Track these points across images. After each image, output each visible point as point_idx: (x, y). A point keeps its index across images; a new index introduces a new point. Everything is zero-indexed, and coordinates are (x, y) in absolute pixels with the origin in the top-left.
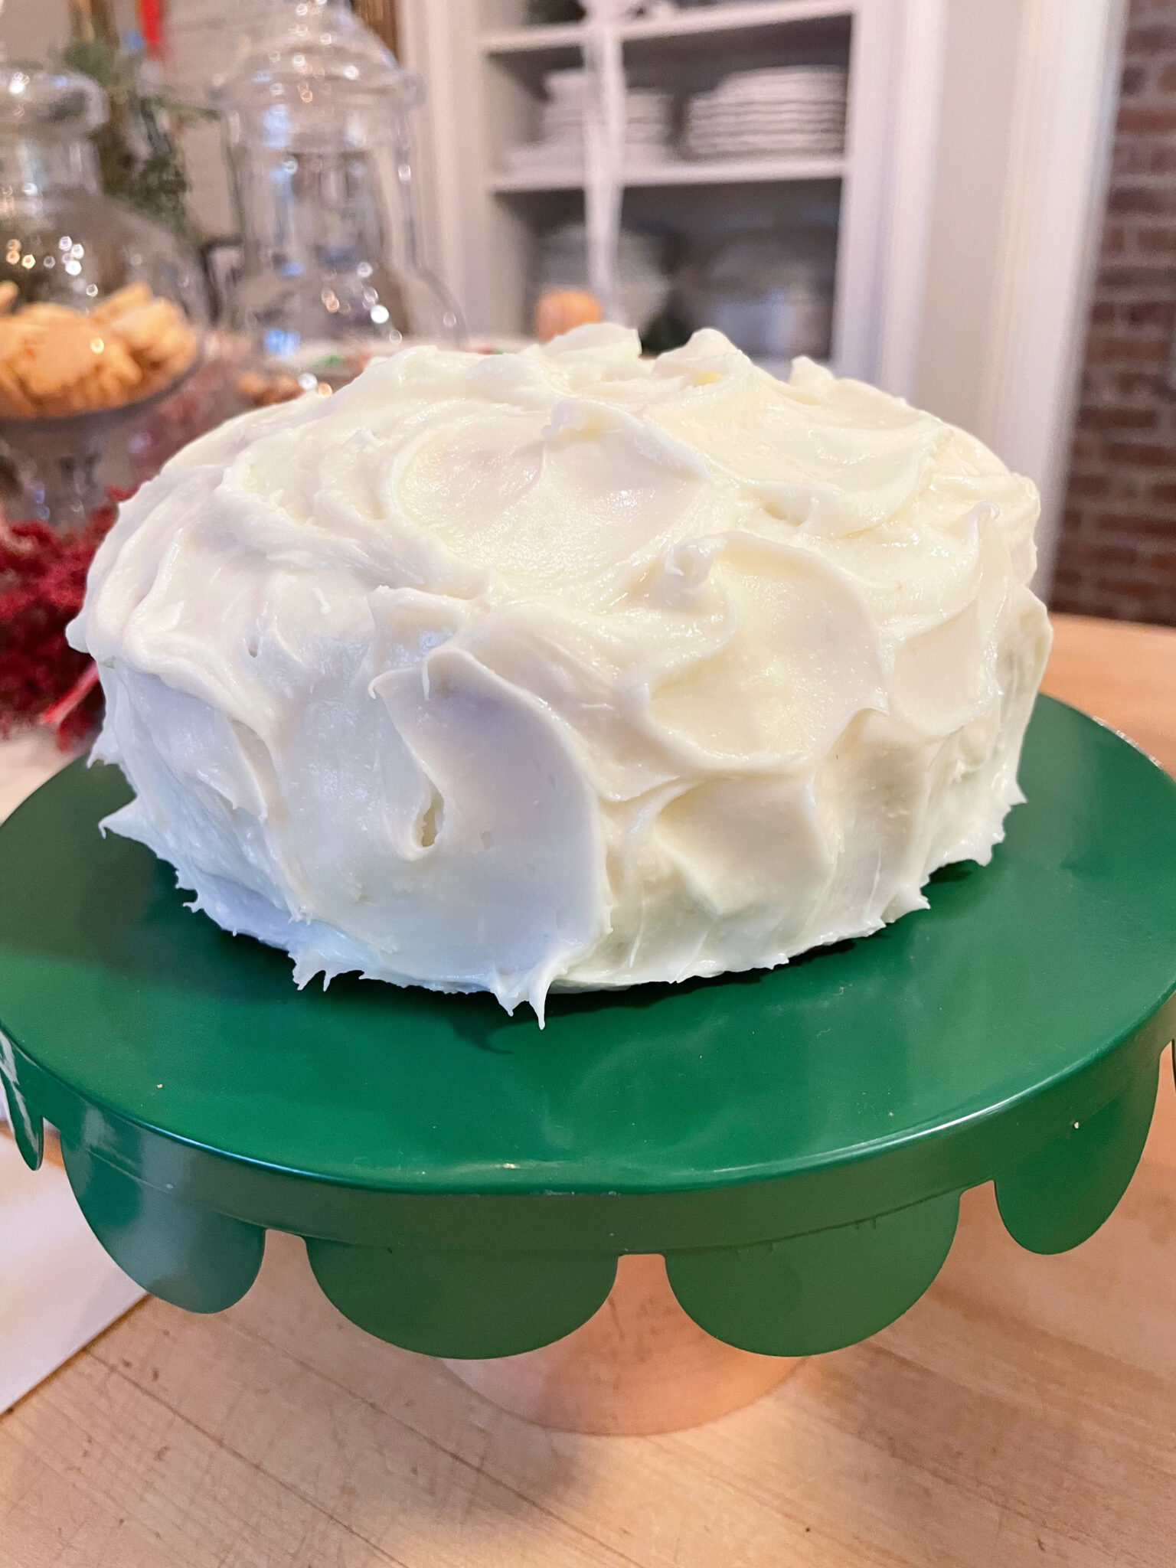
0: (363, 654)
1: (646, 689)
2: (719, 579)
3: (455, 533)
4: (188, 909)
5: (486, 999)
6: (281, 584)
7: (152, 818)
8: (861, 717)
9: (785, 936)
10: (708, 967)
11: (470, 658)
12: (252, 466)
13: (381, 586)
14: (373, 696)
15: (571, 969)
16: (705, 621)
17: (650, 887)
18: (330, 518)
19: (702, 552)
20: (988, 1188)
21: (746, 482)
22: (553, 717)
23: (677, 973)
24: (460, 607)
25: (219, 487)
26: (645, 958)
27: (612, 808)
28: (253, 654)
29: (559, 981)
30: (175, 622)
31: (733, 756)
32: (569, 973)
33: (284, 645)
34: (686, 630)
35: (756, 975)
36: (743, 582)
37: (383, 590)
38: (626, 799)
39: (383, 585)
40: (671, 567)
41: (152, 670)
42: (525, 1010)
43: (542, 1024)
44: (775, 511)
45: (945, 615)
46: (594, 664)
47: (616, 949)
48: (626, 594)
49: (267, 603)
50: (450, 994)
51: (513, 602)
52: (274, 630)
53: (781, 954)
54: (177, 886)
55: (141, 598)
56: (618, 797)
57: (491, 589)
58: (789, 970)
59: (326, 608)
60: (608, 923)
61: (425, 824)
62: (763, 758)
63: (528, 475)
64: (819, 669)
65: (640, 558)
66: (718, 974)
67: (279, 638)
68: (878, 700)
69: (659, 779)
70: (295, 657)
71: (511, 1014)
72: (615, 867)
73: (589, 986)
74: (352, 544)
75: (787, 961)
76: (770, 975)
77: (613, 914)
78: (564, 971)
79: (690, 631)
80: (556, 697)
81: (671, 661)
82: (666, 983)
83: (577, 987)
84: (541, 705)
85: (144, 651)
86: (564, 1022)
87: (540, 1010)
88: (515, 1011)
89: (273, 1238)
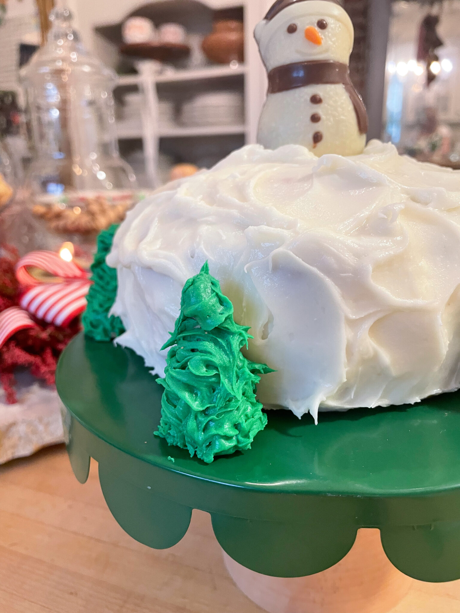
0: (242, 255)
1: (370, 268)
2: (400, 222)
4: (150, 374)
6: (204, 229)
9: (419, 389)
10: (384, 403)
11: (291, 253)
13: (250, 226)
14: (246, 272)
15: (327, 399)
16: (394, 239)
17: (364, 361)
18: (224, 205)
19: (395, 208)
21: (403, 187)
22: (327, 279)
23: (372, 405)
24: (286, 233)
26: (358, 395)
27: (351, 322)
28: (192, 257)
29: (323, 404)
30: (158, 247)
31: (406, 300)
33: (206, 253)
34: (387, 243)
35: (405, 407)
36: (409, 225)
38: (357, 319)
39: (251, 226)
40: (381, 214)
42: (308, 416)
43: (316, 423)
44: (414, 199)
46: (347, 255)
47: (346, 390)
48: (358, 228)
49: (199, 236)
52: (202, 246)
53: (417, 398)
54: (145, 365)
55: (142, 240)
56: (354, 318)
57: (299, 226)
58: (421, 405)
59: (224, 238)
60: (345, 376)
61: (264, 329)
62: (420, 302)
63: (308, 186)
64: (441, 264)
66: (388, 406)
67: (204, 249)
69: (372, 310)
70: (211, 258)
71: (300, 418)
72: (349, 350)
74: (235, 212)
75: (420, 401)
76: (412, 408)
77: (347, 373)
78: (324, 400)
80: (328, 271)
81: (382, 255)
82: (367, 408)
83: (330, 408)
85: (147, 257)
87: (315, 416)
88: (301, 417)
89: (195, 512)
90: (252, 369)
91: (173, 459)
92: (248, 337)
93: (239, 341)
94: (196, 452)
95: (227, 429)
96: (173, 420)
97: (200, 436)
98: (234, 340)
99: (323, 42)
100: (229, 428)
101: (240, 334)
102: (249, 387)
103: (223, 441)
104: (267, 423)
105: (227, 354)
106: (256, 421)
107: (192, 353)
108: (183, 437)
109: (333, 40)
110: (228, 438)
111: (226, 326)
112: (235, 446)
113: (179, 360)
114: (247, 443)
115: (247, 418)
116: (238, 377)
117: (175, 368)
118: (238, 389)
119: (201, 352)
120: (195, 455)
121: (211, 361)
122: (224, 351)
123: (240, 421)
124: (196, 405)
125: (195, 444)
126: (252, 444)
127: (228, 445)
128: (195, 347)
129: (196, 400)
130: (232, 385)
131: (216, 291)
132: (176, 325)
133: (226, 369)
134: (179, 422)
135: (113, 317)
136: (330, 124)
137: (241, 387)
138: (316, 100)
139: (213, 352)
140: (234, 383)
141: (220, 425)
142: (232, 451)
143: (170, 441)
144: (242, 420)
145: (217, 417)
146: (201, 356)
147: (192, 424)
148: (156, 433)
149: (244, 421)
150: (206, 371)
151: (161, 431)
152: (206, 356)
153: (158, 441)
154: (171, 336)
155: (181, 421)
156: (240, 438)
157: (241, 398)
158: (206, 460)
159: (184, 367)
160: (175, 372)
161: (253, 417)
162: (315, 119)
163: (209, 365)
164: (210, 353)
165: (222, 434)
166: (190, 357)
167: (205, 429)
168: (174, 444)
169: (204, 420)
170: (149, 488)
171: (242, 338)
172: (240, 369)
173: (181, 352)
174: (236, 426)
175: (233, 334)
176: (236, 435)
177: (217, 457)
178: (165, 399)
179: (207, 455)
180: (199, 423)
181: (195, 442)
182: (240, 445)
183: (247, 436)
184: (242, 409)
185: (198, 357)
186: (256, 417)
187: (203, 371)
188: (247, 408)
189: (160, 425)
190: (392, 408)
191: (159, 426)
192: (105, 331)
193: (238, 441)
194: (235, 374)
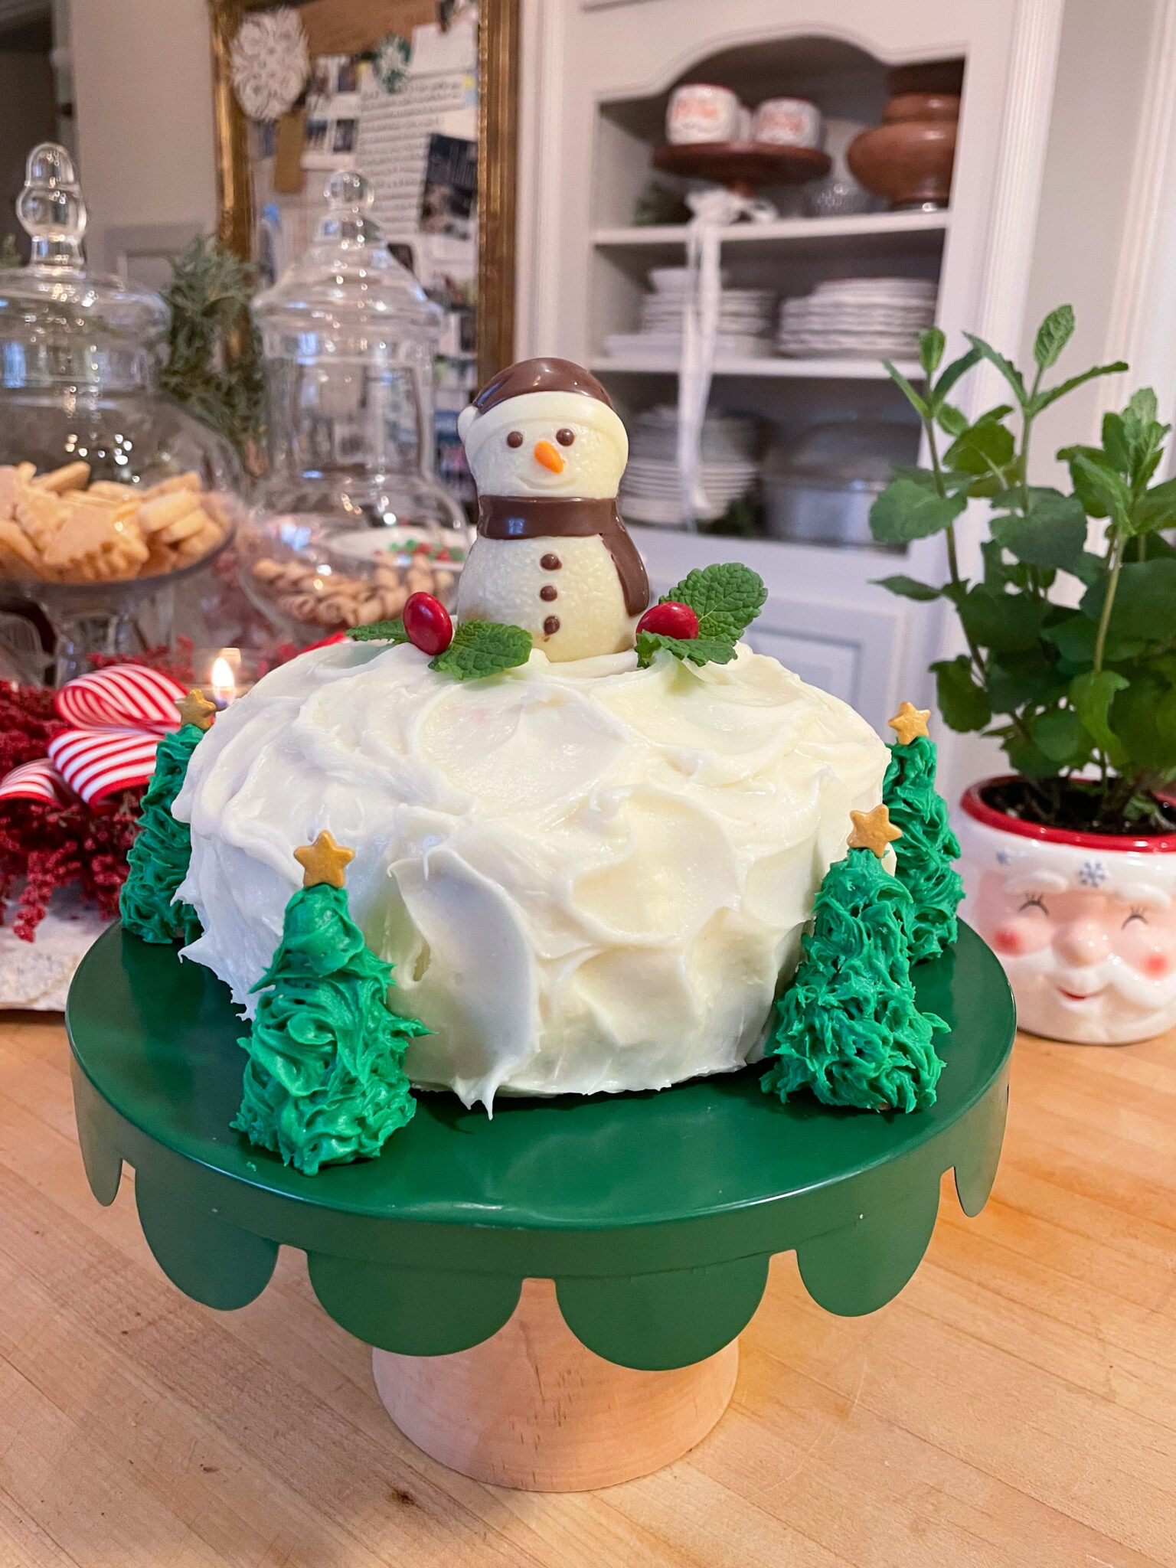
0: (386, 846)
1: (570, 884)
3: (455, 768)
4: (239, 1018)
5: (452, 1097)
6: (334, 794)
7: (219, 947)
8: (721, 913)
9: (670, 1066)
10: (612, 1086)
11: (456, 855)
12: (320, 704)
13: (401, 803)
14: (390, 875)
15: (512, 1078)
16: (614, 842)
17: (570, 1021)
18: (370, 750)
19: (615, 797)
20: (792, 1254)
21: (654, 744)
22: (507, 898)
23: (589, 1088)
24: (453, 821)
25: (296, 721)
26: (567, 1074)
27: (544, 963)
28: (309, 839)
29: (505, 1087)
30: (257, 813)
32: (510, 1080)
34: (601, 847)
35: (648, 1094)
36: (643, 817)
37: (403, 806)
38: (554, 957)
39: (404, 802)
40: (593, 805)
41: (239, 844)
42: (479, 1106)
43: (491, 1116)
44: (675, 765)
45: (787, 845)
46: (537, 864)
47: (545, 1065)
48: (563, 819)
49: (323, 805)
50: (425, 1092)
51: (488, 820)
52: (327, 824)
53: (666, 1080)
54: (232, 1002)
55: (233, 794)
56: (549, 956)
57: (474, 810)
58: (673, 1093)
59: (363, 811)
60: (537, 1044)
61: (416, 965)
62: (649, 937)
63: (509, 729)
64: (694, 877)
65: (575, 796)
66: (619, 1091)
68: (733, 902)
69: (578, 945)
71: (469, 1108)
72: (545, 1005)
73: (523, 1092)
74: (384, 770)
75: (670, 1086)
76: (660, 1095)
77: (542, 1039)
78: (506, 1078)
79: (603, 848)
80: (510, 886)
81: (589, 867)
82: (580, 1095)
83: (516, 1092)
84: (500, 890)
86: (506, 1115)
87: (489, 1106)
88: (472, 1106)
89: (284, 1250)
90: (394, 1029)
91: (254, 1166)
92: (388, 984)
93: (373, 989)
94: (292, 1158)
95: (343, 1125)
96: (262, 1109)
97: (301, 1135)
98: (362, 989)
99: (566, 467)
100: (346, 1124)
101: (376, 979)
102: (386, 1060)
103: (334, 1142)
104: (413, 1116)
105: (351, 1011)
106: (393, 1113)
107: (296, 1007)
108: (274, 1135)
109: (583, 463)
110: (342, 1139)
111: (352, 968)
112: (355, 1152)
113: (275, 1014)
114: (374, 1147)
115: (378, 1107)
116: (366, 1046)
117: (268, 1027)
118: (364, 1065)
119: (311, 1005)
120: (291, 1163)
121: (325, 1022)
122: (348, 1005)
123: (365, 1113)
124: (296, 1089)
125: (292, 1147)
126: (382, 1148)
127: (341, 1150)
128: (301, 998)
129: (297, 1079)
130: (355, 1059)
131: (340, 912)
132: (274, 956)
133: (347, 1034)
134: (268, 1111)
135: (180, 903)
136: (573, 603)
137: (369, 1063)
138: (550, 563)
139: (329, 1008)
140: (358, 1057)
141: (332, 1119)
142: (351, 1159)
143: (253, 1137)
144: (368, 1113)
145: (328, 1107)
146: (309, 1012)
147: (289, 1115)
148: (232, 1124)
149: (371, 1112)
150: (316, 1037)
151: (241, 1122)
152: (316, 1013)
153: (236, 1136)
154: (265, 973)
155: (271, 1108)
156: (365, 1140)
157: (365, 1080)
158: (308, 1170)
159: (282, 1026)
160: (268, 1033)
161: (389, 1107)
162: (548, 595)
163: (322, 1027)
164: (324, 1008)
165: (334, 1133)
166: (293, 1012)
167: (310, 1123)
168: (261, 1143)
169: (309, 1110)
170: (215, 1211)
171: (377, 986)
172: (370, 1034)
173: (281, 1001)
174: (361, 1121)
175: (363, 978)
176: (359, 1136)
177: (324, 1167)
178: (250, 1071)
179: (310, 1163)
180: (301, 1114)
181: (292, 1143)
182: (362, 1151)
183: (375, 1137)
184: (369, 1096)
185: (303, 1014)
186: (394, 1106)
187: (310, 1036)
188: (379, 1093)
189: (239, 1111)
190: (626, 1095)
191: (238, 1114)
192: (164, 925)
193: (361, 1144)
194: (361, 1039)
